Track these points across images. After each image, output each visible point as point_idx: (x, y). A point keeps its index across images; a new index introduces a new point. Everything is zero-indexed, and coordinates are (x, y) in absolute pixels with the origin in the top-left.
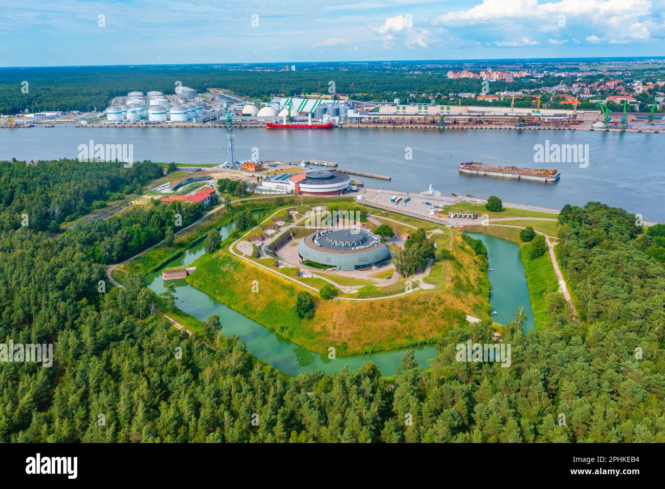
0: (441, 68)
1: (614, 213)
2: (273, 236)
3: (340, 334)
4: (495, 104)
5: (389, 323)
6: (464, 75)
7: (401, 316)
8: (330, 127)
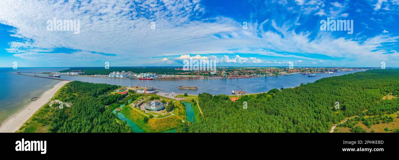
0: (174, 68)
1: (208, 94)
2: (139, 103)
4: (184, 75)
5: (165, 124)
6: (178, 69)
7: (167, 122)
8: (152, 79)
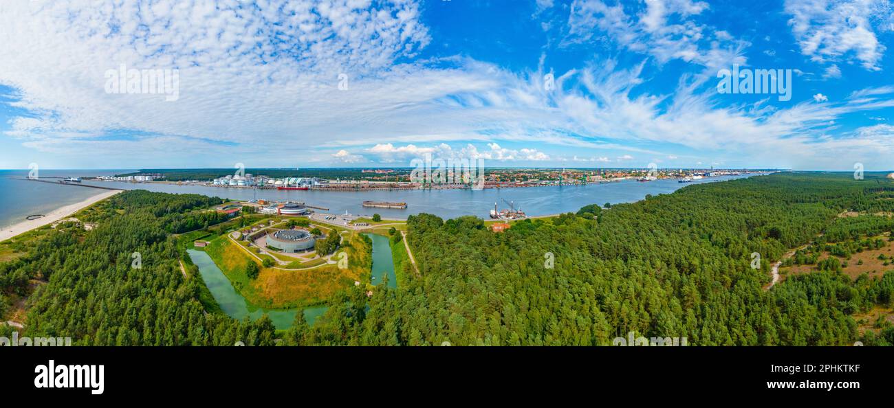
0: (359, 170)
1: (433, 217)
2: (256, 231)
3: (270, 292)
4: (380, 180)
5: (303, 287)
6: (369, 171)
7: (312, 282)
8: (306, 189)
